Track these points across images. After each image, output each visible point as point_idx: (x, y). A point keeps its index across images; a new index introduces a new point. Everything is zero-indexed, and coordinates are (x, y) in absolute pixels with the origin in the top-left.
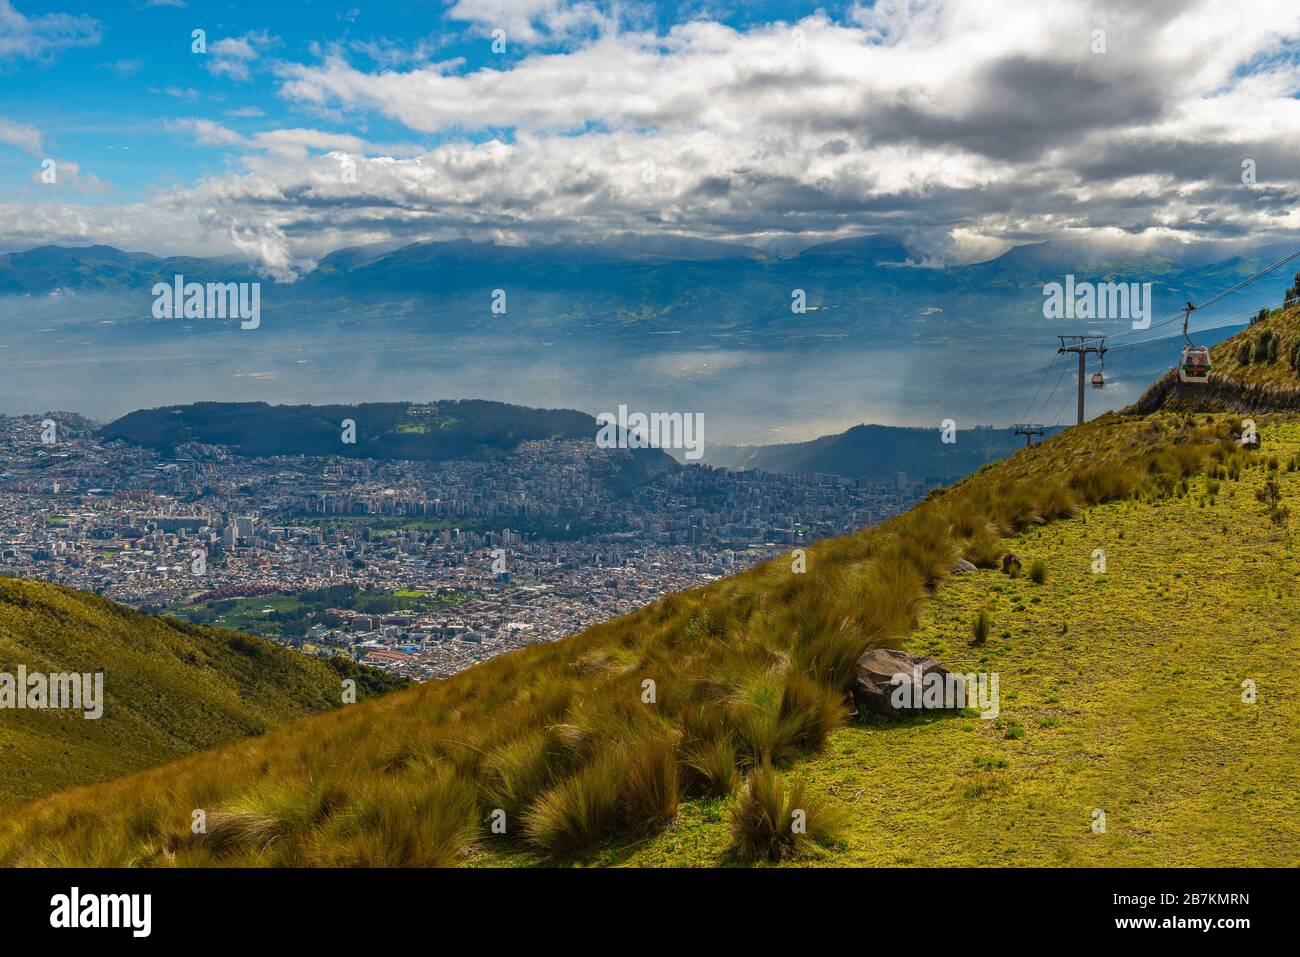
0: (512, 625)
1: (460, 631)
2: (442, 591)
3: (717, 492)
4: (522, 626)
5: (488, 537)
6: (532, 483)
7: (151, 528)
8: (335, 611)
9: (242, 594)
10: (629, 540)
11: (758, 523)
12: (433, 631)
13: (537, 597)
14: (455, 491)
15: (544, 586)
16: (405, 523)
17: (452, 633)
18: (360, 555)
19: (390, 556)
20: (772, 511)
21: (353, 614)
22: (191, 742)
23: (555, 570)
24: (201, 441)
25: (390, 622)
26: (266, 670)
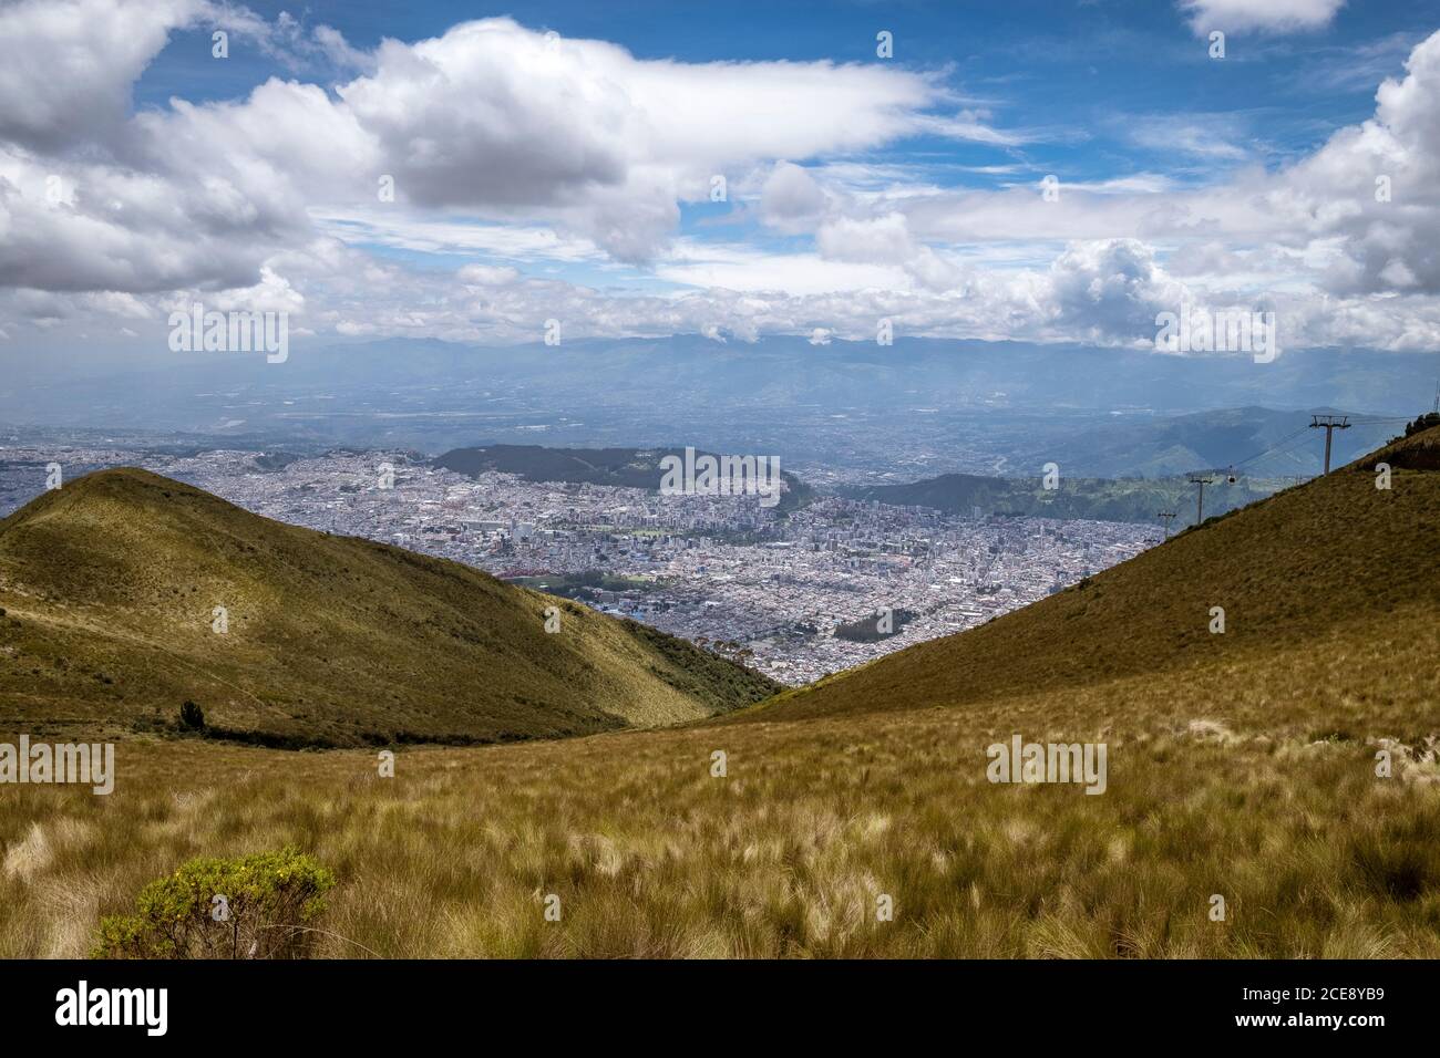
0: (708, 603)
1: (673, 605)
2: (660, 578)
3: (848, 517)
4: (714, 604)
5: (690, 542)
6: (719, 506)
7: (465, 528)
8: (588, 588)
9: (526, 575)
10: (786, 547)
11: (875, 539)
12: (655, 604)
13: (724, 584)
14: (667, 510)
15: (729, 577)
16: (634, 530)
17: (668, 606)
18: (603, 551)
19: (624, 553)
20: (886, 530)
21: (600, 590)
22: (550, 670)
23: (736, 566)
24: (498, 471)
25: (625, 597)
26: (587, 625)
